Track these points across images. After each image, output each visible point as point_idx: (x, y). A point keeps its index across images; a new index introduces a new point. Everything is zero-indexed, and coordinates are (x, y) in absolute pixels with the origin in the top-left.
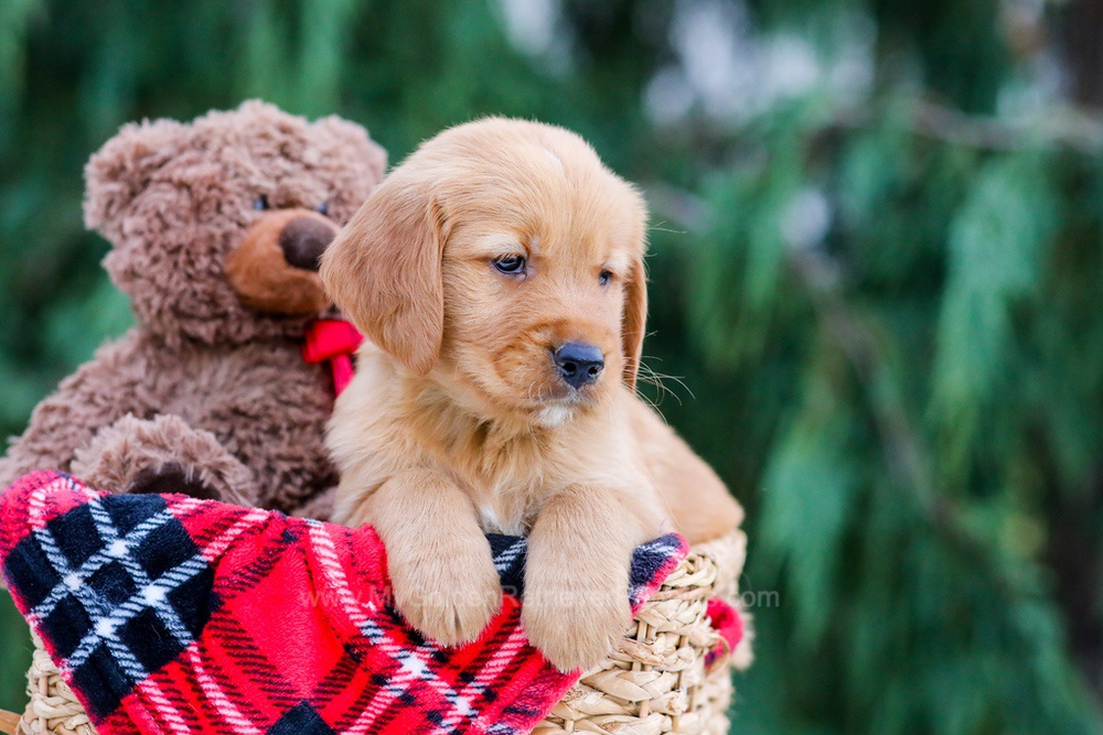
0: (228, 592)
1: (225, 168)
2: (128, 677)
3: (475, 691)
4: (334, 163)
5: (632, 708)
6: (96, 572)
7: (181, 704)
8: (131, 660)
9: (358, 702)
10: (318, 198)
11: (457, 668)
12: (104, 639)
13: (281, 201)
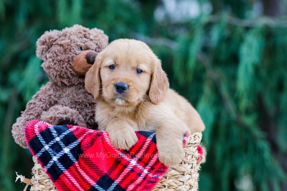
0: (85, 149)
1: (71, 41)
2: (61, 170)
3: (149, 168)
4: (97, 39)
5: (182, 173)
6: (52, 145)
7: (74, 176)
8: (62, 166)
9: (119, 173)
10: (94, 47)
11: (144, 162)
12: (55, 162)
13: (85, 48)
